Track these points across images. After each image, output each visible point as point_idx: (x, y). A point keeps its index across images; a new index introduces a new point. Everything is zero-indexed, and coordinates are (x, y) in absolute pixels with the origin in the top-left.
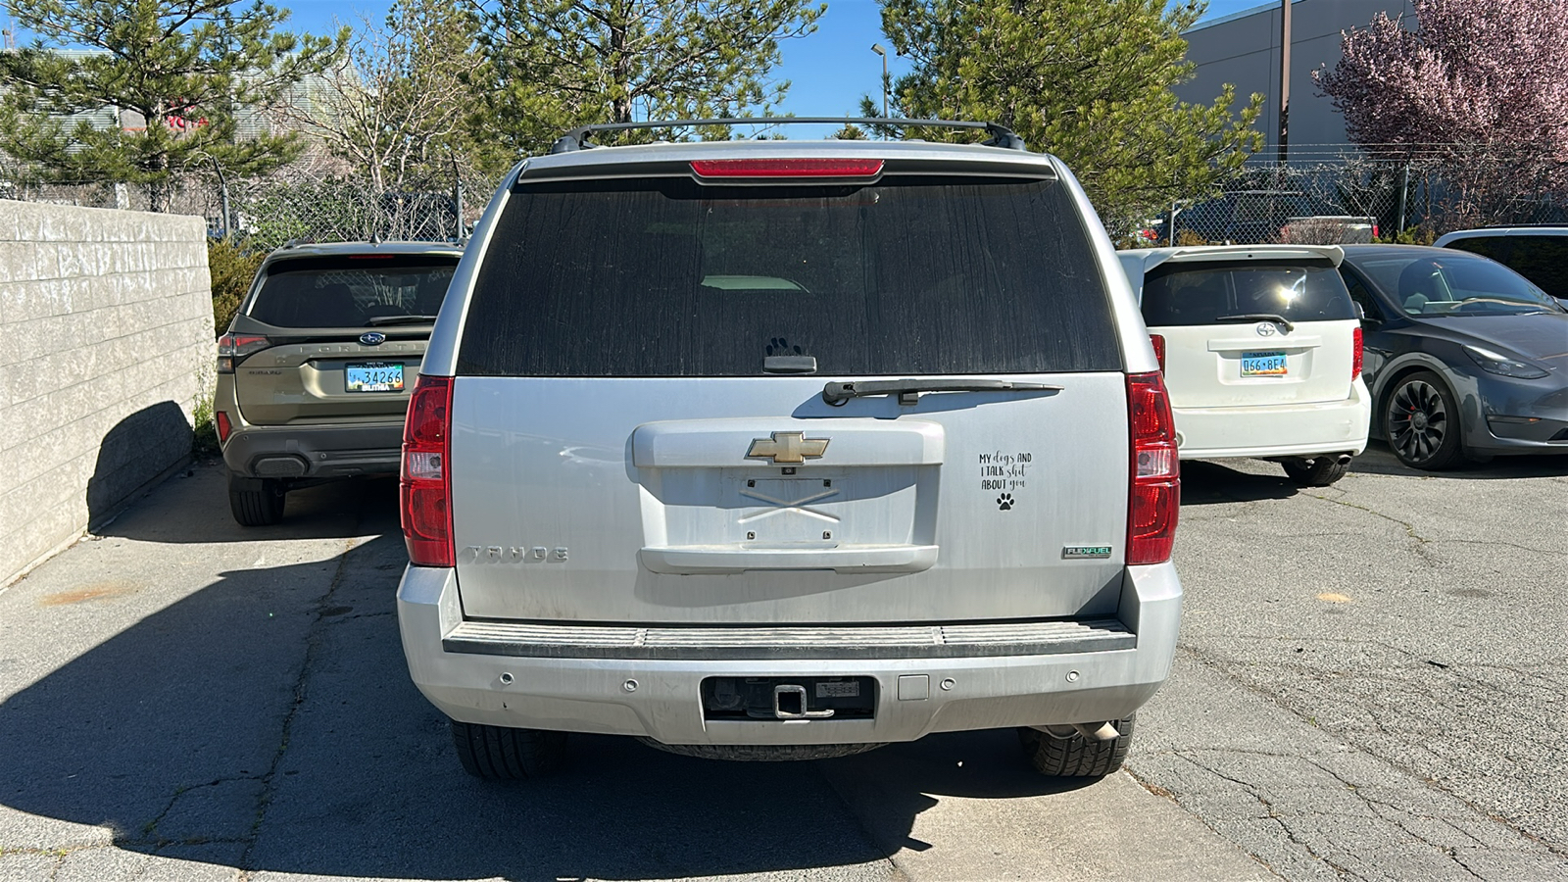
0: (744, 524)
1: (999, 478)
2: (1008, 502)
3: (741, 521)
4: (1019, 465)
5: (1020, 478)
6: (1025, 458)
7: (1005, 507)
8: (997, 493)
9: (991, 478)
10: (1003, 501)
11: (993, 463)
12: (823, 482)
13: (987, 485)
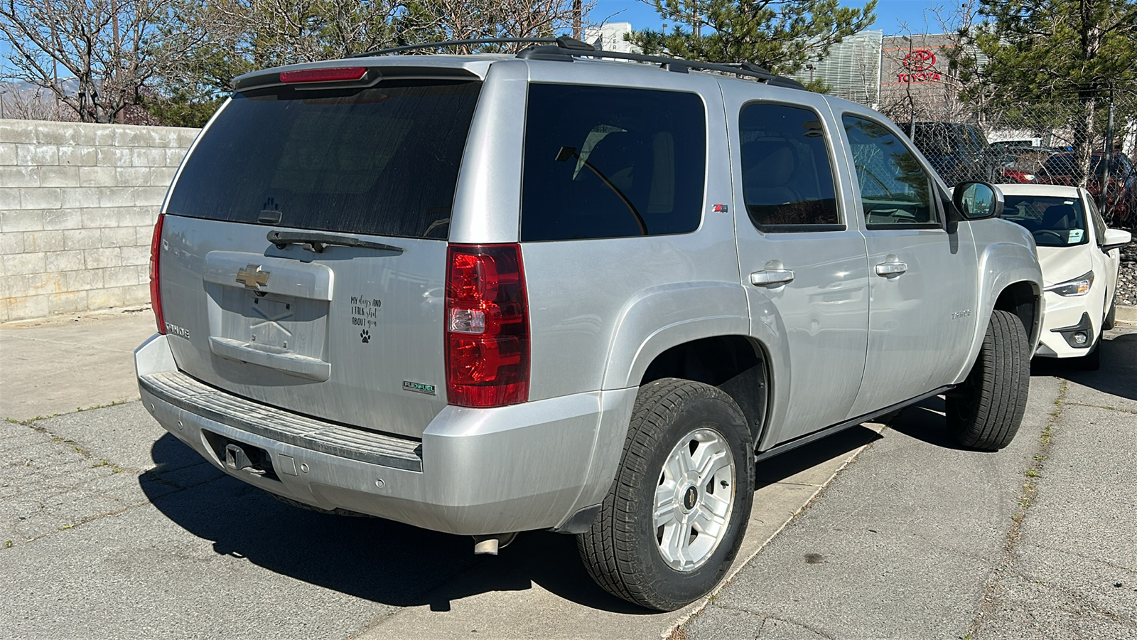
0: (253, 329)
1: (361, 317)
2: (367, 337)
3: (251, 327)
4: (373, 308)
5: (373, 319)
6: (377, 303)
7: (365, 340)
8: (359, 329)
9: (357, 316)
10: (364, 336)
11: (358, 305)
12: (285, 305)
13: (355, 321)
